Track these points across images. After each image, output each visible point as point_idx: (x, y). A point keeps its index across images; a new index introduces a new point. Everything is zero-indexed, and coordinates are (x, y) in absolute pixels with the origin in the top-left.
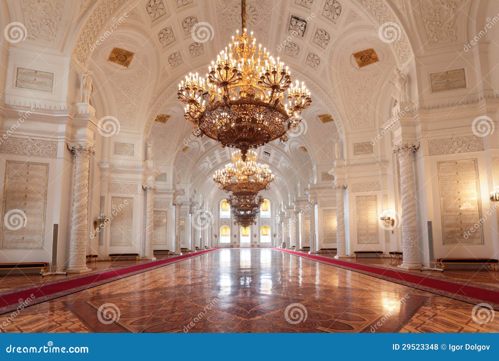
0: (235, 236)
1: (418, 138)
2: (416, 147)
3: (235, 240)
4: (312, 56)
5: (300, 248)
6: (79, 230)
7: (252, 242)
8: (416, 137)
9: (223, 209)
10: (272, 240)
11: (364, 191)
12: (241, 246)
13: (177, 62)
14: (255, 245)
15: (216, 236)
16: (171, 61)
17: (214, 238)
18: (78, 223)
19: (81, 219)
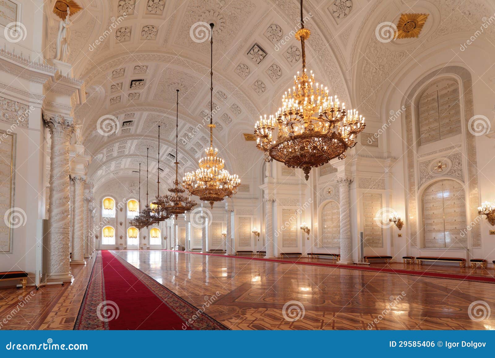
0: (121, 238)
1: (352, 175)
2: (352, 181)
3: (121, 241)
4: (260, 83)
5: (207, 250)
6: (64, 228)
7: (140, 244)
8: (351, 174)
9: (106, 208)
10: (162, 243)
11: (288, 205)
12: (128, 248)
13: (124, 38)
14: (145, 247)
15: (97, 237)
16: (119, 34)
17: (95, 239)
18: (63, 219)
19: (66, 214)
